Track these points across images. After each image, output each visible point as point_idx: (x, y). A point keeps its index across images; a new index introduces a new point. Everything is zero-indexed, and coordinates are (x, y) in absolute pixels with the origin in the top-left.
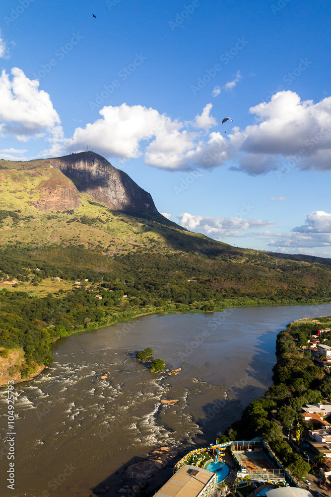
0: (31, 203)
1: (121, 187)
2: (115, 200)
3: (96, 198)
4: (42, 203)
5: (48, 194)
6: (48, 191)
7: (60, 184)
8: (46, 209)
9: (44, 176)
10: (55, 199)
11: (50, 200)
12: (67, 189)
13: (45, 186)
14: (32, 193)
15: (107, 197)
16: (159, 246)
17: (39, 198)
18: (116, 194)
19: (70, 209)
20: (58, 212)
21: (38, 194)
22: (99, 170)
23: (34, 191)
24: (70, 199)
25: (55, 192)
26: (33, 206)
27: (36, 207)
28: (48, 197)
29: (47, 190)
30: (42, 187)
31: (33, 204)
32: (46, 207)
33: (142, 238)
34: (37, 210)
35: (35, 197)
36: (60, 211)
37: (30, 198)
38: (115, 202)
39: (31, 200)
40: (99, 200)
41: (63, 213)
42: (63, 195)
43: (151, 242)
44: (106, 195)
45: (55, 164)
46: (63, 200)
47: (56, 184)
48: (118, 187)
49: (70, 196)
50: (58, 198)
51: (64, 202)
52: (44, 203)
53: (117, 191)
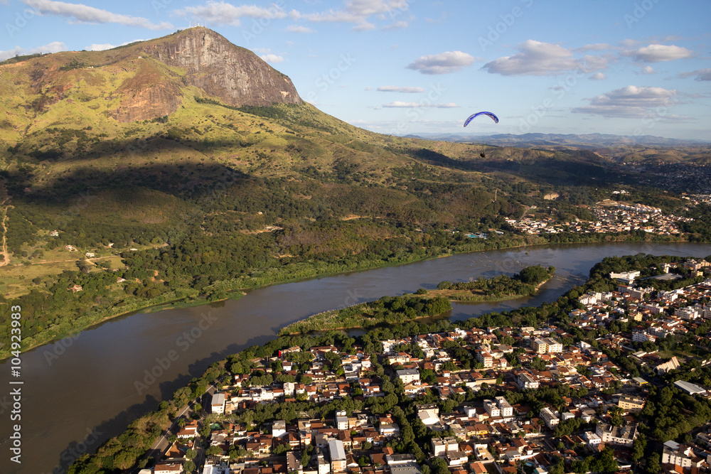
0: (108, 114)
1: (243, 72)
2: (235, 92)
3: (207, 92)
4: (124, 112)
5: (131, 98)
6: (131, 94)
7: (147, 82)
8: (129, 119)
9: (130, 72)
10: (140, 104)
11: (135, 106)
12: (157, 88)
13: (128, 87)
14: (111, 98)
15: (224, 88)
16: (270, 163)
17: (119, 105)
18: (236, 83)
19: (163, 115)
20: (146, 121)
21: (119, 99)
22: (212, 52)
23: (114, 95)
24: (162, 102)
25: (141, 94)
26: (111, 118)
27: (115, 118)
28: (131, 102)
29: (131, 92)
30: (125, 88)
31: (110, 115)
32: (128, 117)
33: (248, 154)
34: (116, 122)
35: (115, 104)
36: (148, 120)
37: (108, 106)
38: (235, 94)
39: (109, 109)
40: (213, 94)
41: (153, 122)
42: (152, 98)
43: (260, 159)
44: (223, 86)
45: (150, 51)
46: (152, 105)
47: (142, 83)
48: (239, 72)
49: (162, 96)
50: (146, 101)
51: (154, 107)
52: (127, 111)
53: (238, 78)
